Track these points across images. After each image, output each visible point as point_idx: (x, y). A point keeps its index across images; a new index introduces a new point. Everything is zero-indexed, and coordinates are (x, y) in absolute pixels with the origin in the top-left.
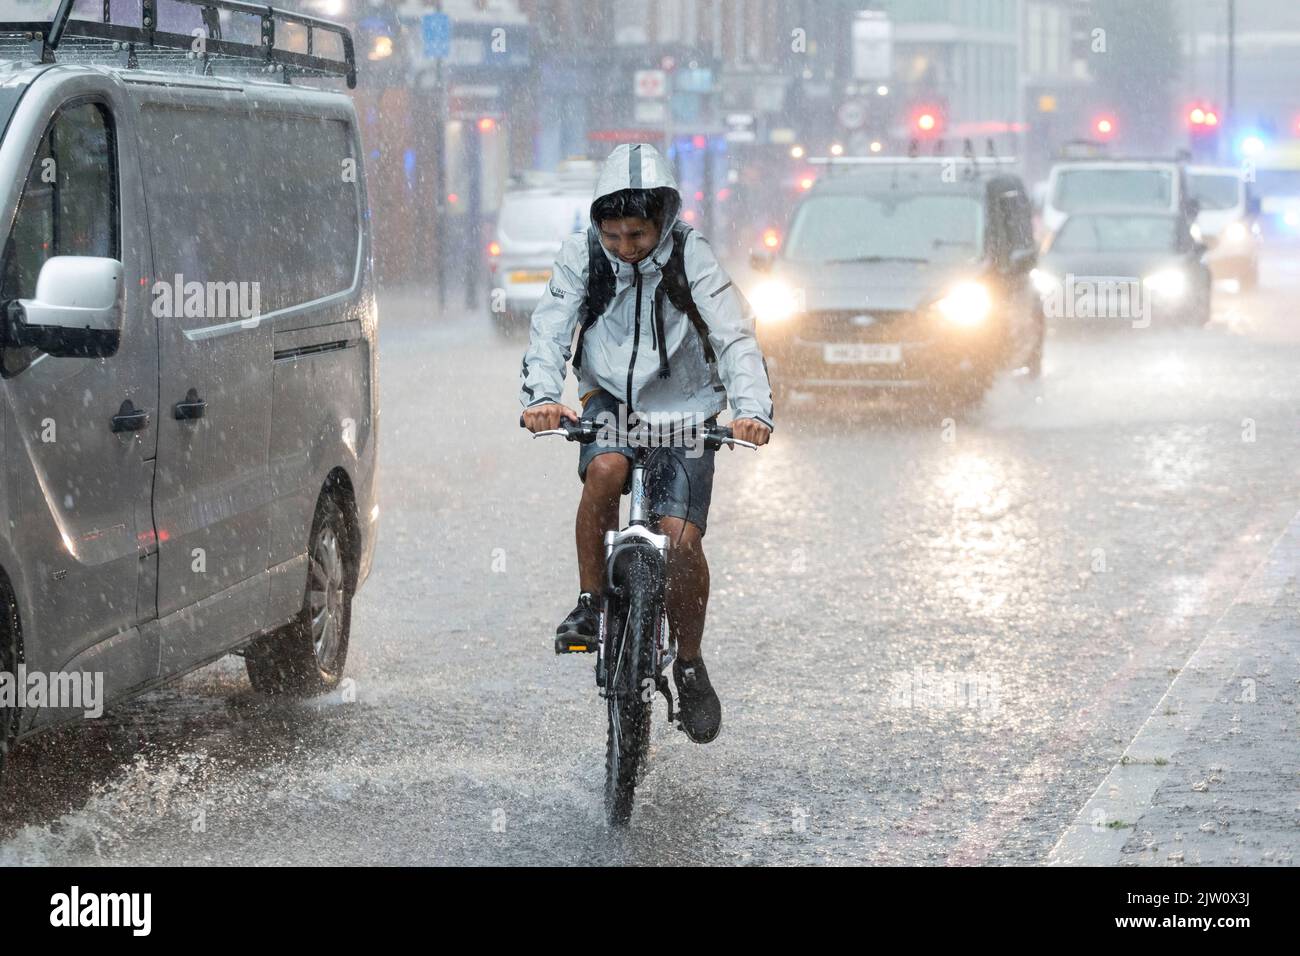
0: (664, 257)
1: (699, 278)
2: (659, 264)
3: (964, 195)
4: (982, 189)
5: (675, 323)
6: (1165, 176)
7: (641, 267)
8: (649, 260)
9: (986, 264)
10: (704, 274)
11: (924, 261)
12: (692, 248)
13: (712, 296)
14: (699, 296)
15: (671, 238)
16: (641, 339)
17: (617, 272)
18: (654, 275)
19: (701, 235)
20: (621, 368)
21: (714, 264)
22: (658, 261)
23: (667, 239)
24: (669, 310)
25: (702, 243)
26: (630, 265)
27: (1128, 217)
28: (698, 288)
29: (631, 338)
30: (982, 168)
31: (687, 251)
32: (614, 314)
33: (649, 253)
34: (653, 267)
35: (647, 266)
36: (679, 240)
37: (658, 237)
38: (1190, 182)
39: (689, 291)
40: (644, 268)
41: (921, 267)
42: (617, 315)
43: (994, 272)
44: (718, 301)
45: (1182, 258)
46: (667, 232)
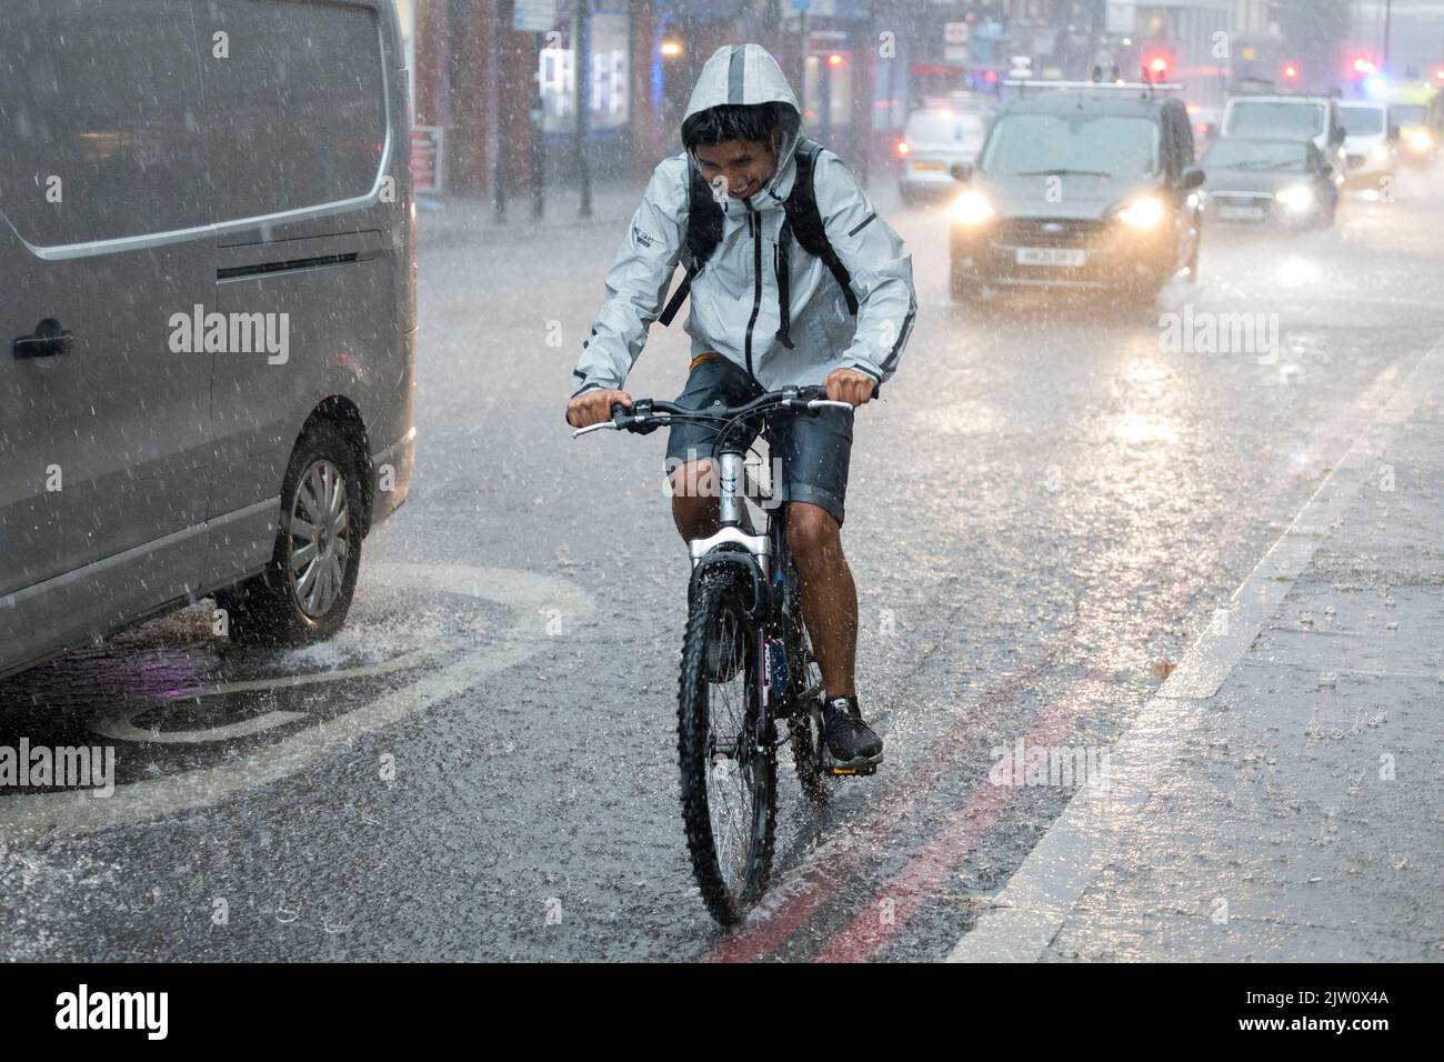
0: (785, 189)
1: (835, 211)
2: (779, 198)
3: (1140, 117)
4: (1157, 113)
5: (805, 269)
6: (1320, 109)
7: (754, 203)
8: (764, 193)
9: (1162, 179)
10: (840, 207)
11: (1107, 175)
12: (823, 175)
13: (851, 234)
14: (837, 235)
15: (795, 163)
16: (763, 291)
17: (726, 210)
18: (774, 212)
19: (834, 156)
20: (737, 328)
21: (852, 193)
22: (777, 194)
23: (788, 164)
24: (798, 254)
25: (837, 165)
26: (740, 201)
27: (1268, 142)
28: (834, 225)
29: (752, 290)
30: (1156, 94)
31: (818, 178)
32: (725, 263)
33: (764, 185)
34: (771, 202)
35: (763, 200)
36: (805, 165)
37: (776, 165)
38: (1340, 113)
39: (823, 228)
40: (760, 203)
41: (1103, 179)
42: (731, 262)
43: (1167, 188)
44: (860, 242)
45: (1311, 177)
46: (786, 157)
